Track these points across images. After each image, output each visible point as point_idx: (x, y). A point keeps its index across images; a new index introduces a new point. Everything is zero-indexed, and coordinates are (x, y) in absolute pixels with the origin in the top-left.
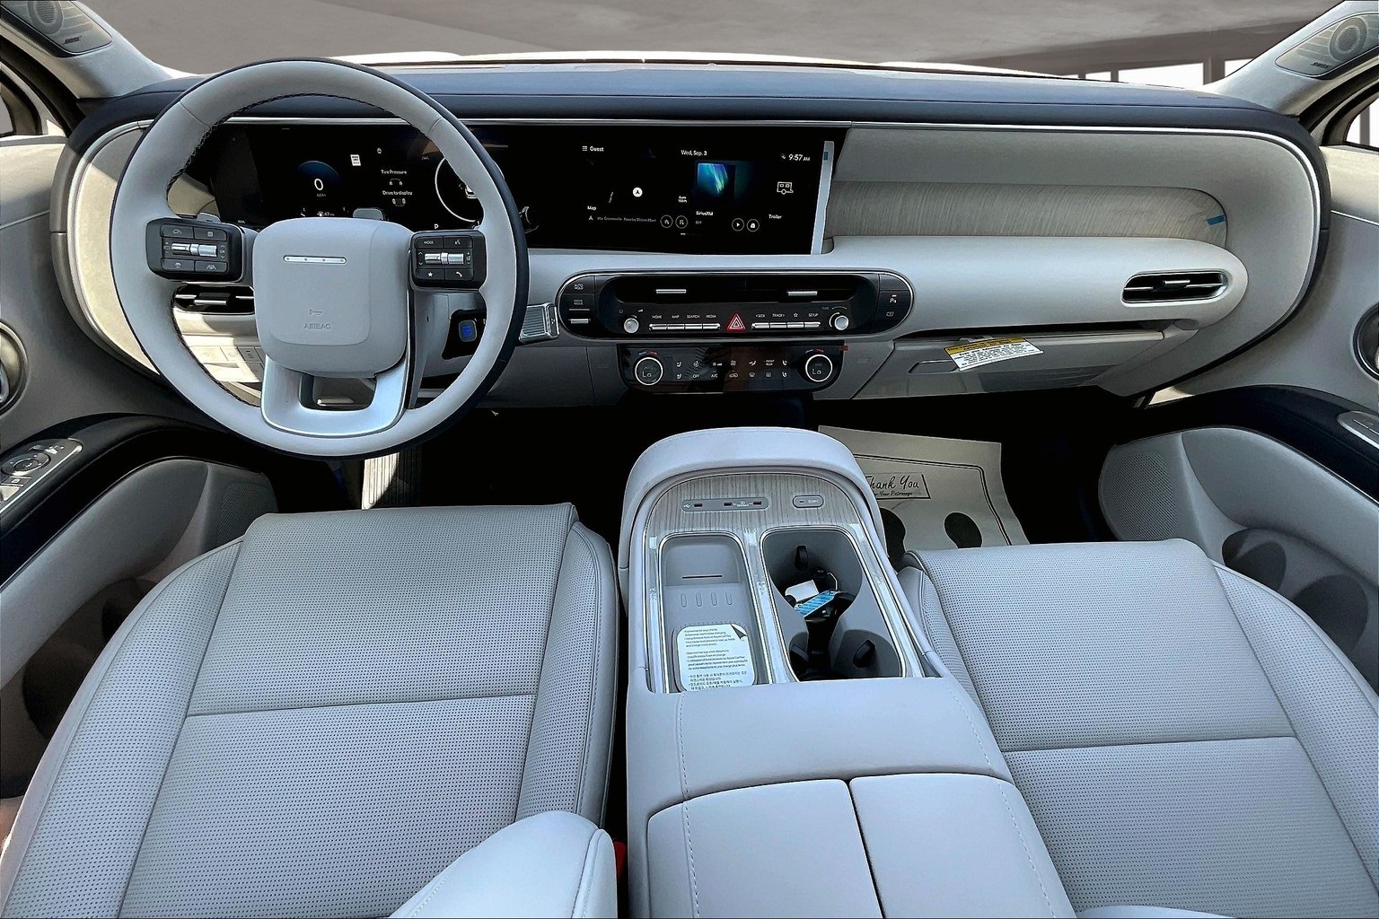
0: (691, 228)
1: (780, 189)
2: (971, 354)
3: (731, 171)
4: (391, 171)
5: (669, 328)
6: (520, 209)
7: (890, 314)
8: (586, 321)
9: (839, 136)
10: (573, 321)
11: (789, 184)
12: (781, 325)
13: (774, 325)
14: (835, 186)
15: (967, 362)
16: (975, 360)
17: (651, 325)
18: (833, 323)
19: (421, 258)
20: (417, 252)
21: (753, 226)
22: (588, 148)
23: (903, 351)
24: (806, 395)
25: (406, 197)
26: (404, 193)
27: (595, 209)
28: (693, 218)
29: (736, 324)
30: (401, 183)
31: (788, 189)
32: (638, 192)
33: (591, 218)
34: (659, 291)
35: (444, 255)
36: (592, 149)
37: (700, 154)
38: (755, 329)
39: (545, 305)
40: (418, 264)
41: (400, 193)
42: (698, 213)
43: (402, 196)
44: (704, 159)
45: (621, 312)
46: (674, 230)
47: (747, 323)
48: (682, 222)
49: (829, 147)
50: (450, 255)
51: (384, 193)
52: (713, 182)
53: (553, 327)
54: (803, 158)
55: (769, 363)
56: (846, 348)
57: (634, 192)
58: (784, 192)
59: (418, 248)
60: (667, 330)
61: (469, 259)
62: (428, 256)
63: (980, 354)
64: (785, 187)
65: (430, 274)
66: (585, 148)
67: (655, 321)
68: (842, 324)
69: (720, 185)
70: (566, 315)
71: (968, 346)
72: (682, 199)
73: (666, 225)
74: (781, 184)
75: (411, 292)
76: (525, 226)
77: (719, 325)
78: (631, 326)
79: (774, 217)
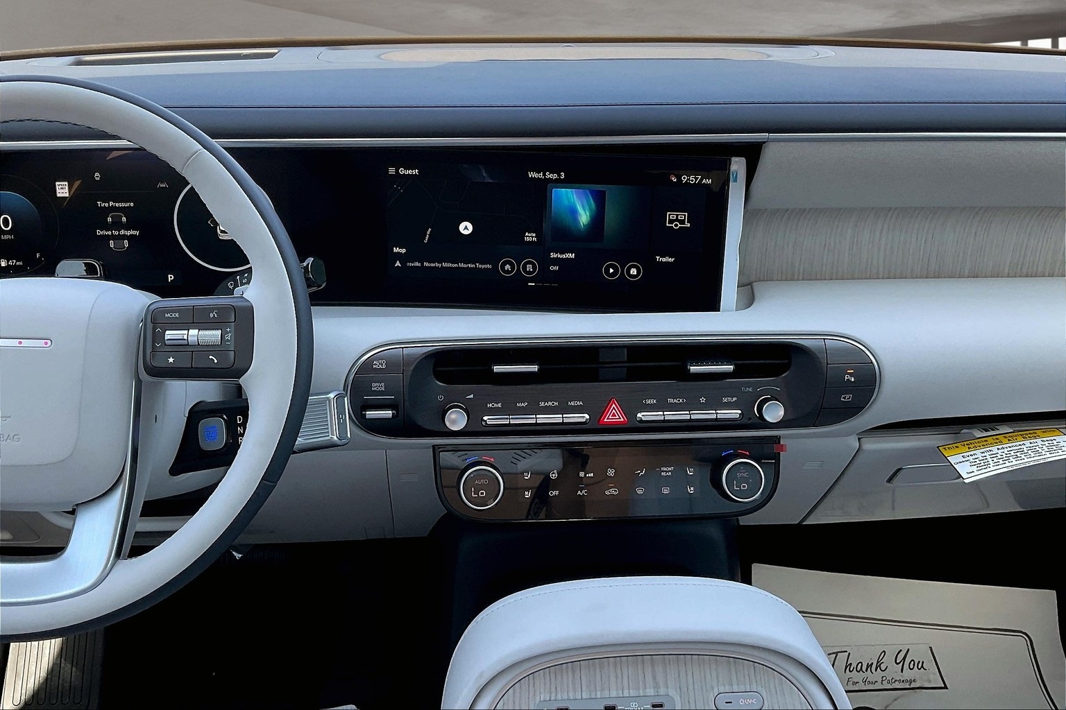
0: (544, 274)
1: (671, 221)
2: (979, 455)
3: (600, 198)
4: (111, 204)
5: (513, 422)
6: (302, 261)
7: (846, 398)
8: (388, 414)
9: (752, 153)
10: (370, 414)
11: (683, 216)
12: (683, 415)
13: (670, 415)
14: (750, 215)
15: (974, 468)
16: (987, 465)
17: (485, 418)
18: (760, 410)
19: (158, 337)
20: (154, 329)
21: (634, 271)
22: (397, 171)
23: (874, 451)
24: (727, 522)
25: (130, 238)
26: (129, 233)
27: (403, 251)
28: (545, 262)
29: (615, 415)
30: (124, 219)
31: (682, 222)
32: (466, 228)
33: (398, 264)
34: (497, 369)
35: (193, 332)
36: (402, 171)
37: (555, 176)
38: (641, 421)
39: (332, 395)
40: (153, 345)
41: (122, 232)
42: (553, 255)
43: (124, 237)
44: (559, 183)
45: (441, 398)
46: (519, 280)
47: (630, 411)
48: (529, 268)
49: (738, 165)
50: (201, 332)
51: (99, 232)
52: (574, 212)
53: (342, 426)
54: (701, 180)
55: (667, 471)
56: (782, 448)
57: (462, 227)
58: (676, 226)
59: (155, 323)
60: (509, 425)
61: (228, 337)
62: (170, 334)
63: (994, 456)
64: (677, 219)
65: (171, 360)
66: (392, 171)
67: (492, 412)
68: (774, 413)
69: (584, 218)
70: (360, 408)
71: (972, 443)
72: (530, 237)
73: (508, 272)
74: (671, 215)
75: (139, 383)
76: (309, 283)
77: (587, 416)
78: (456, 420)
79: (664, 260)
